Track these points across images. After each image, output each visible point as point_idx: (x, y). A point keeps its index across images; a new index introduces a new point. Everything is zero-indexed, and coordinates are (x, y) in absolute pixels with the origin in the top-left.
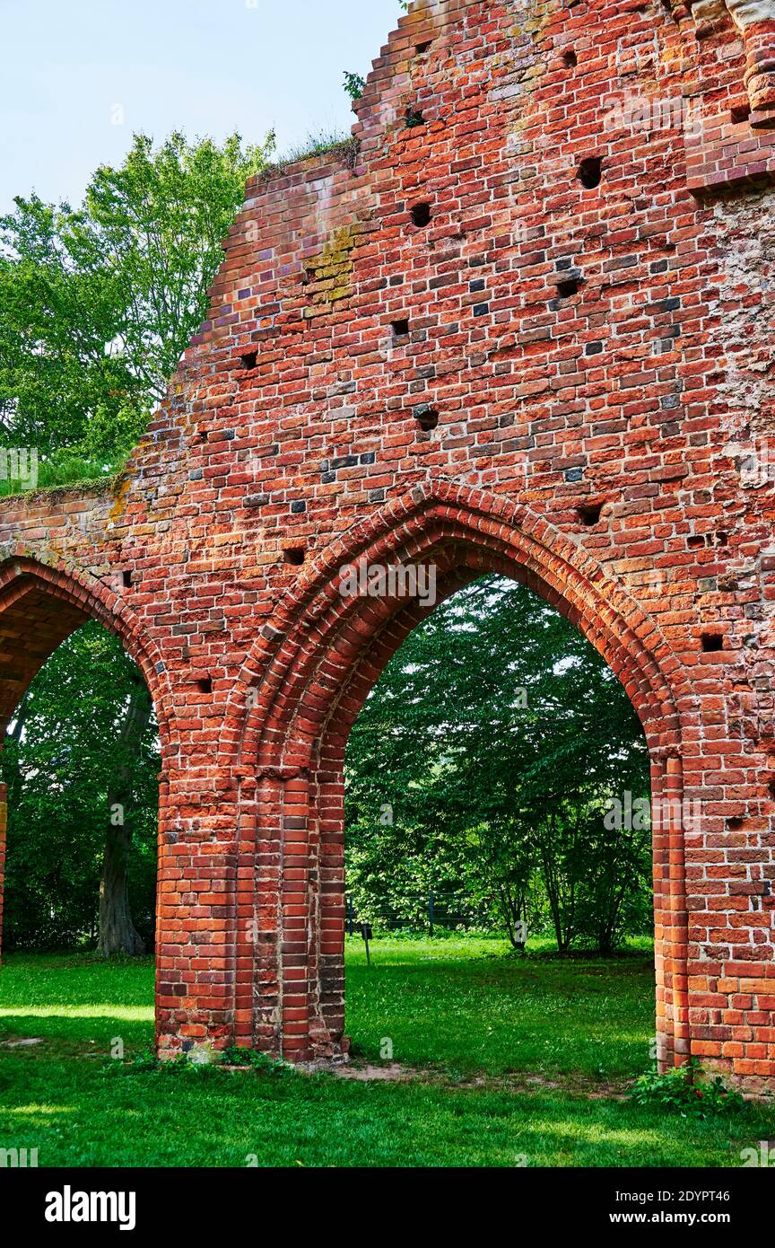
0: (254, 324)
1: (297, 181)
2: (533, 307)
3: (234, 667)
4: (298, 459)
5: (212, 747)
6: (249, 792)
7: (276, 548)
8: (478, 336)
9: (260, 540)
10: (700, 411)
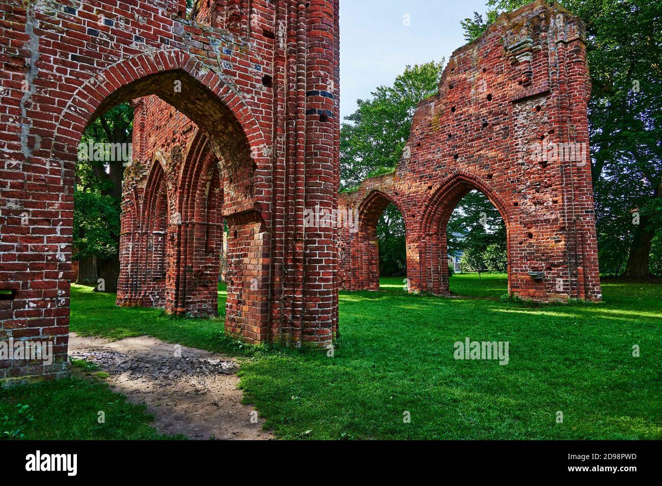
0: (419, 137)
1: (427, 103)
2: (478, 130)
3: (419, 212)
4: (429, 166)
5: (415, 229)
6: (424, 238)
7: (425, 187)
8: (466, 137)
9: (423, 185)
10: (513, 152)
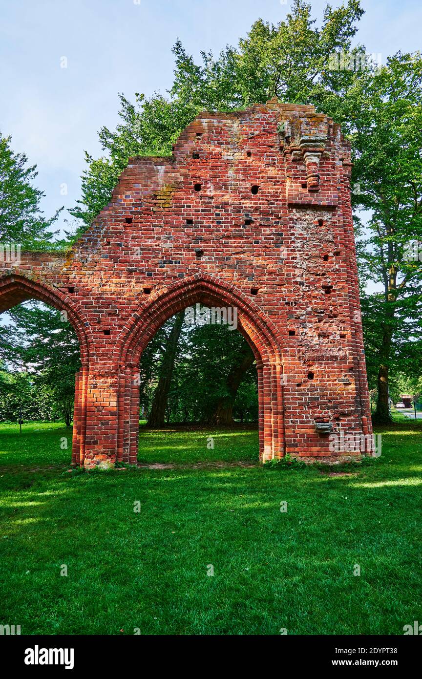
0: (132, 209)
1: (150, 164)
2: (236, 226)
3: (120, 327)
4: (150, 258)
5: (110, 354)
6: (122, 372)
7: (141, 288)
8: (218, 231)
9: (133, 284)
